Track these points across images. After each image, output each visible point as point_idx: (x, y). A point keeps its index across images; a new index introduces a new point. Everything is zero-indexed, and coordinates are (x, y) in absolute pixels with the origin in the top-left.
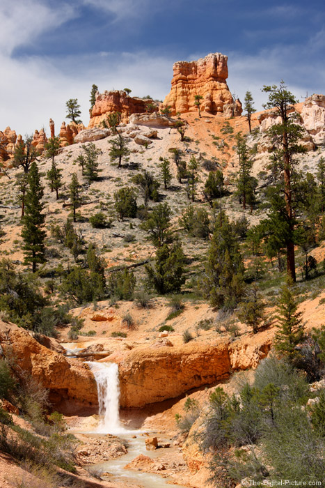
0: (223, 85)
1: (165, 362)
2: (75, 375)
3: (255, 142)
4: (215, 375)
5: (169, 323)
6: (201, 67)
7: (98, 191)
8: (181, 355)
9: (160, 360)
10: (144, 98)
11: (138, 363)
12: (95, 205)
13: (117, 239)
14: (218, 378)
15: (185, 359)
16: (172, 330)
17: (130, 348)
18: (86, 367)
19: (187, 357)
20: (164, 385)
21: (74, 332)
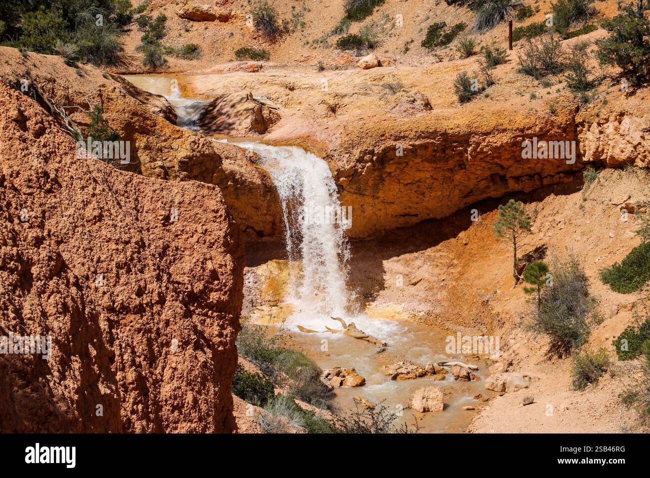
1: (430, 149)
2: (236, 181)
4: (539, 174)
5: (356, 29)
8: (469, 135)
9: (421, 146)
11: (372, 153)
14: (545, 182)
15: (478, 144)
16: (372, 46)
17: (333, 109)
18: (254, 160)
19: (484, 140)
20: (423, 194)
21: (152, 48)
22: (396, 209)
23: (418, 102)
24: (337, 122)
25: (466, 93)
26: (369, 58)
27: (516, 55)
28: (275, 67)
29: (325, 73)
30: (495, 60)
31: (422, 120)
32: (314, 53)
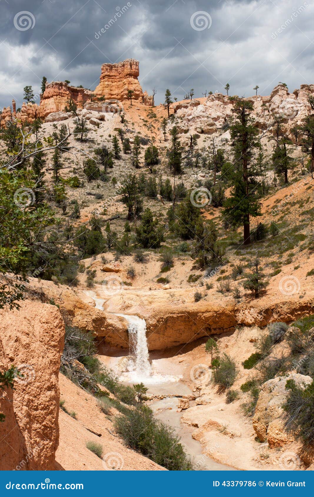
0: (136, 81)
1: (184, 317)
3: (174, 125)
4: (223, 328)
5: (164, 276)
6: (120, 68)
7: (69, 159)
8: (198, 312)
9: (180, 316)
10: (78, 87)
11: (162, 318)
12: (69, 170)
13: (89, 197)
15: (201, 316)
16: (168, 282)
17: (150, 303)
18: (121, 320)
19: (203, 315)
20: (181, 334)
21: (91, 281)
22: (171, 339)
23: (181, 301)
24: (151, 307)
25: (198, 298)
26: (167, 286)
27: (217, 285)
28: (135, 289)
29: (151, 291)
30: (209, 287)
31: (180, 307)
32: (148, 284)
